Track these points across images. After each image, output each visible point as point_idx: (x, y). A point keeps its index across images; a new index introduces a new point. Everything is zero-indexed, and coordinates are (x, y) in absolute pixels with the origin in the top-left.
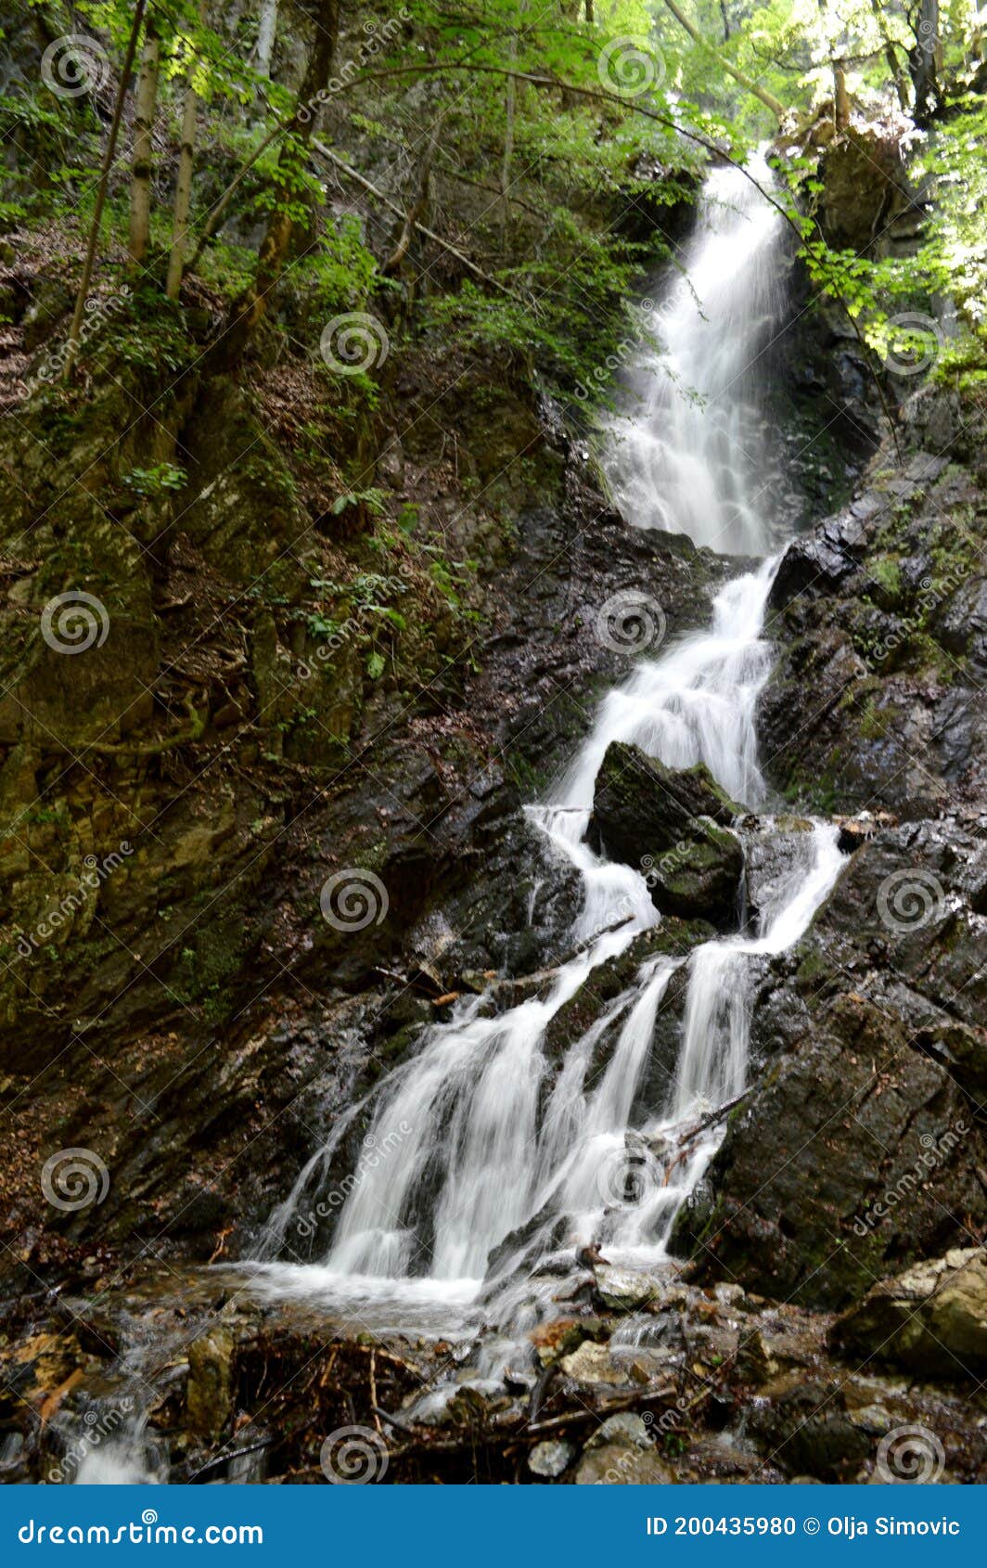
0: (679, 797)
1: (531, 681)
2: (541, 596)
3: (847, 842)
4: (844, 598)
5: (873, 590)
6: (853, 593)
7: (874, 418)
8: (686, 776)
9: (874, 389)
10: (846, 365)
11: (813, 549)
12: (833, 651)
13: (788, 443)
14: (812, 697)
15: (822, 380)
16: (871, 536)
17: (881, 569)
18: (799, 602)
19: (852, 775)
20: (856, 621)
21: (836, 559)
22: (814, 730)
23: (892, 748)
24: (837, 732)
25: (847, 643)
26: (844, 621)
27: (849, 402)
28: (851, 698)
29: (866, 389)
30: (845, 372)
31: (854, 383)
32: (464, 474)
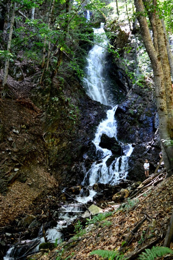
0: (112, 141)
1: (86, 125)
2: (84, 112)
3: (133, 146)
4: (126, 115)
5: (130, 114)
6: (127, 114)
7: (124, 83)
8: (112, 138)
9: (124, 78)
10: (120, 73)
11: (122, 107)
12: (126, 122)
13: (110, 85)
14: (123, 128)
15: (116, 75)
16: (129, 106)
17: (131, 111)
18: (120, 115)
19: (129, 139)
20: (128, 118)
21: (125, 109)
22: (124, 133)
23: (134, 135)
24: (127, 133)
25: (127, 121)
26: (126, 118)
27: (120, 79)
28: (128, 129)
29: (123, 78)
30: (120, 74)
31: (121, 76)
32: (71, 92)
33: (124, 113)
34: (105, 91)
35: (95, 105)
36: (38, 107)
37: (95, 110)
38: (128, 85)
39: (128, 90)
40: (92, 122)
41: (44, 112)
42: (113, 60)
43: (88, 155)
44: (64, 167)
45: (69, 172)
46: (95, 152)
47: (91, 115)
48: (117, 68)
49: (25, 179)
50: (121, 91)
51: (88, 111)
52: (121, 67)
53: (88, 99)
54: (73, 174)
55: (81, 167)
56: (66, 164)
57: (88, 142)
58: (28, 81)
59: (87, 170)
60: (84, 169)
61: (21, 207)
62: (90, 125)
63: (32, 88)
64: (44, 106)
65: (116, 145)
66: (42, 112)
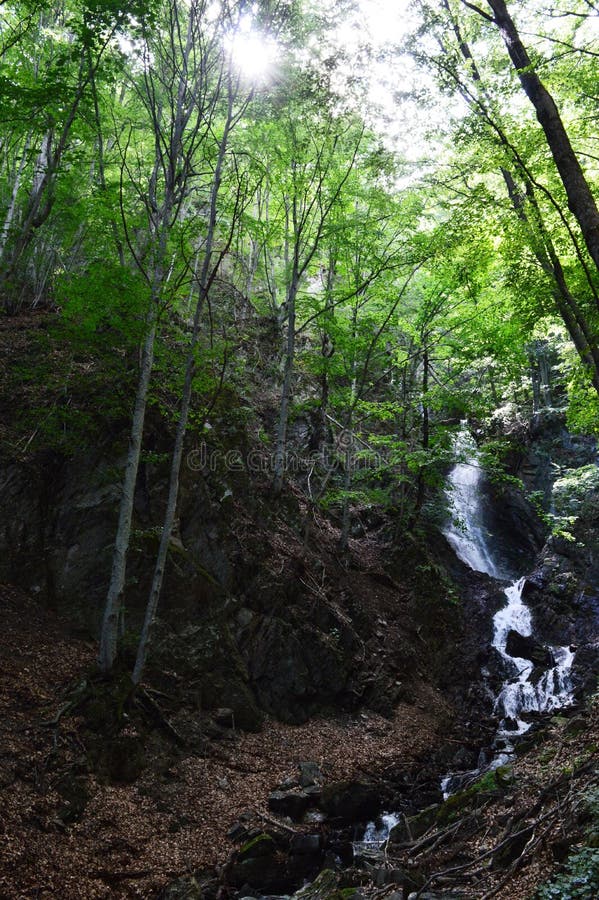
0: (528, 642)
3: (572, 650)
4: (545, 594)
5: (553, 593)
6: (547, 593)
11: (534, 581)
12: (547, 608)
14: (544, 620)
16: (549, 578)
17: (553, 587)
19: (560, 638)
20: (550, 600)
21: (541, 584)
23: (567, 632)
24: (553, 629)
25: (549, 606)
26: (547, 600)
28: (554, 621)
32: (436, 556)
33: (541, 591)
34: (490, 553)
35: (481, 579)
36: (399, 582)
37: (483, 588)
38: (535, 539)
39: (535, 548)
40: (482, 611)
41: (410, 591)
42: (498, 491)
43: (490, 670)
44: (456, 690)
45: (465, 698)
46: (500, 665)
47: (477, 597)
48: (508, 507)
49: (413, 699)
50: (521, 551)
51: (471, 590)
52: (515, 504)
53: (465, 568)
54: (474, 702)
55: (484, 690)
56: (458, 684)
57: (486, 645)
58: (373, 539)
59: (497, 695)
60: (490, 693)
61: (423, 739)
62: (479, 615)
63: (384, 550)
64: (409, 580)
65: (539, 650)
66: (407, 591)
